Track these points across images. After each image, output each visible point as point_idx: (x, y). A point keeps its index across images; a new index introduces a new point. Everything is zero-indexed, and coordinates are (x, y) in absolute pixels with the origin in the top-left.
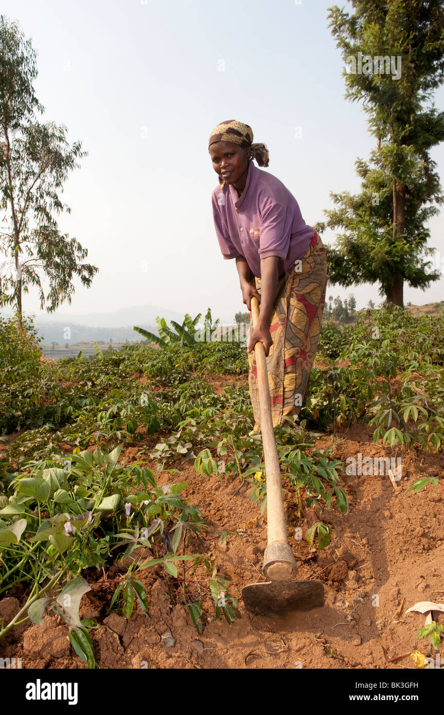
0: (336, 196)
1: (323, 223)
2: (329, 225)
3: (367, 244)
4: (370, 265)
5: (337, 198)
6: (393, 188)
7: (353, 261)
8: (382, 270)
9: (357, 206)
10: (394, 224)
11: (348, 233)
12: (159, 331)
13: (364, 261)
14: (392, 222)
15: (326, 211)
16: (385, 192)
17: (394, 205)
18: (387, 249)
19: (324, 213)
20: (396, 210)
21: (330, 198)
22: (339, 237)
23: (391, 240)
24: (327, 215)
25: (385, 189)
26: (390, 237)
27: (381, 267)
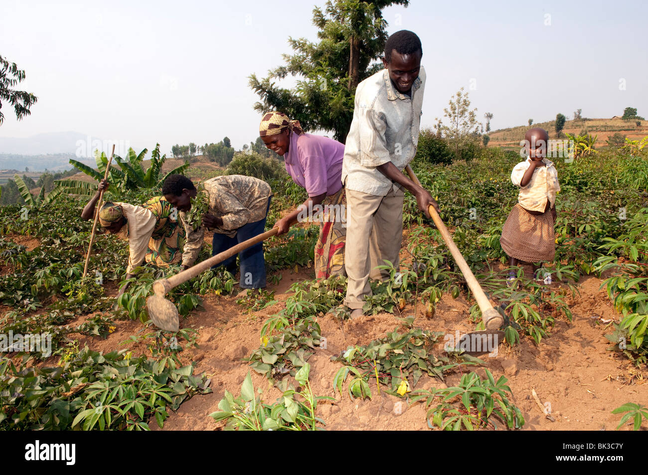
0: (295, 42)
1: (285, 68)
2: (290, 71)
3: (327, 94)
4: (327, 114)
5: (295, 44)
6: (351, 43)
7: (313, 109)
8: (339, 120)
9: (317, 55)
10: (350, 76)
11: (308, 80)
12: (98, 165)
13: (323, 109)
14: (348, 75)
15: (285, 56)
16: (343, 44)
17: (351, 58)
18: (344, 100)
19: (283, 57)
20: (353, 63)
21: (289, 43)
22: (300, 83)
23: (347, 92)
24: (286, 59)
25: (342, 42)
26: (346, 89)
27: (338, 117)
